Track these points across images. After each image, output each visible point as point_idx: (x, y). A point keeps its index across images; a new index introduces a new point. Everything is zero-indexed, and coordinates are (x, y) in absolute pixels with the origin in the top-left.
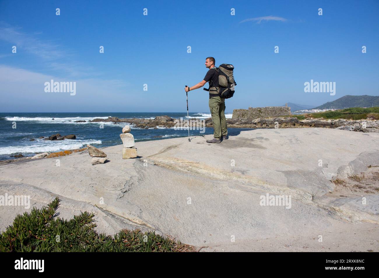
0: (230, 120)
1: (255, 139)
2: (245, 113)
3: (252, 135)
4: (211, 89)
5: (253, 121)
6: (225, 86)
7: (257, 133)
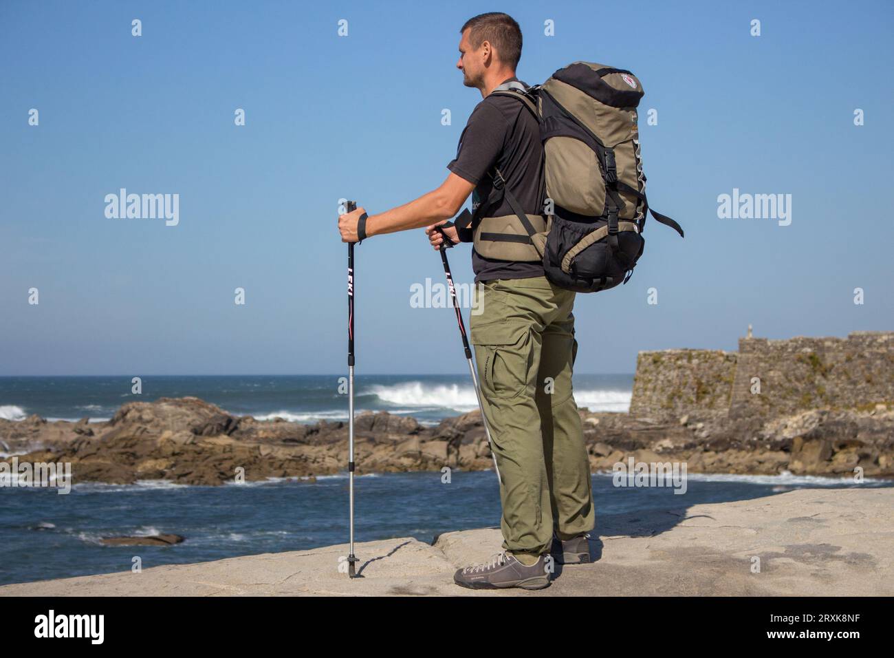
0: (619, 424)
1: (778, 561)
2: (718, 378)
3: (759, 529)
4: (490, 225)
5: (769, 430)
6: (591, 207)
7: (791, 520)
